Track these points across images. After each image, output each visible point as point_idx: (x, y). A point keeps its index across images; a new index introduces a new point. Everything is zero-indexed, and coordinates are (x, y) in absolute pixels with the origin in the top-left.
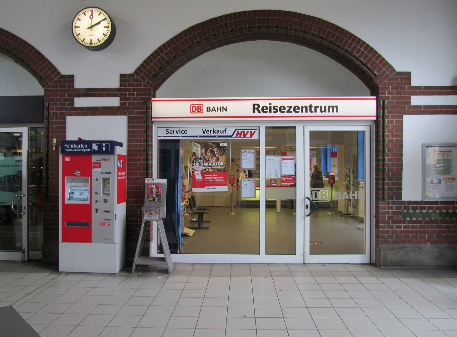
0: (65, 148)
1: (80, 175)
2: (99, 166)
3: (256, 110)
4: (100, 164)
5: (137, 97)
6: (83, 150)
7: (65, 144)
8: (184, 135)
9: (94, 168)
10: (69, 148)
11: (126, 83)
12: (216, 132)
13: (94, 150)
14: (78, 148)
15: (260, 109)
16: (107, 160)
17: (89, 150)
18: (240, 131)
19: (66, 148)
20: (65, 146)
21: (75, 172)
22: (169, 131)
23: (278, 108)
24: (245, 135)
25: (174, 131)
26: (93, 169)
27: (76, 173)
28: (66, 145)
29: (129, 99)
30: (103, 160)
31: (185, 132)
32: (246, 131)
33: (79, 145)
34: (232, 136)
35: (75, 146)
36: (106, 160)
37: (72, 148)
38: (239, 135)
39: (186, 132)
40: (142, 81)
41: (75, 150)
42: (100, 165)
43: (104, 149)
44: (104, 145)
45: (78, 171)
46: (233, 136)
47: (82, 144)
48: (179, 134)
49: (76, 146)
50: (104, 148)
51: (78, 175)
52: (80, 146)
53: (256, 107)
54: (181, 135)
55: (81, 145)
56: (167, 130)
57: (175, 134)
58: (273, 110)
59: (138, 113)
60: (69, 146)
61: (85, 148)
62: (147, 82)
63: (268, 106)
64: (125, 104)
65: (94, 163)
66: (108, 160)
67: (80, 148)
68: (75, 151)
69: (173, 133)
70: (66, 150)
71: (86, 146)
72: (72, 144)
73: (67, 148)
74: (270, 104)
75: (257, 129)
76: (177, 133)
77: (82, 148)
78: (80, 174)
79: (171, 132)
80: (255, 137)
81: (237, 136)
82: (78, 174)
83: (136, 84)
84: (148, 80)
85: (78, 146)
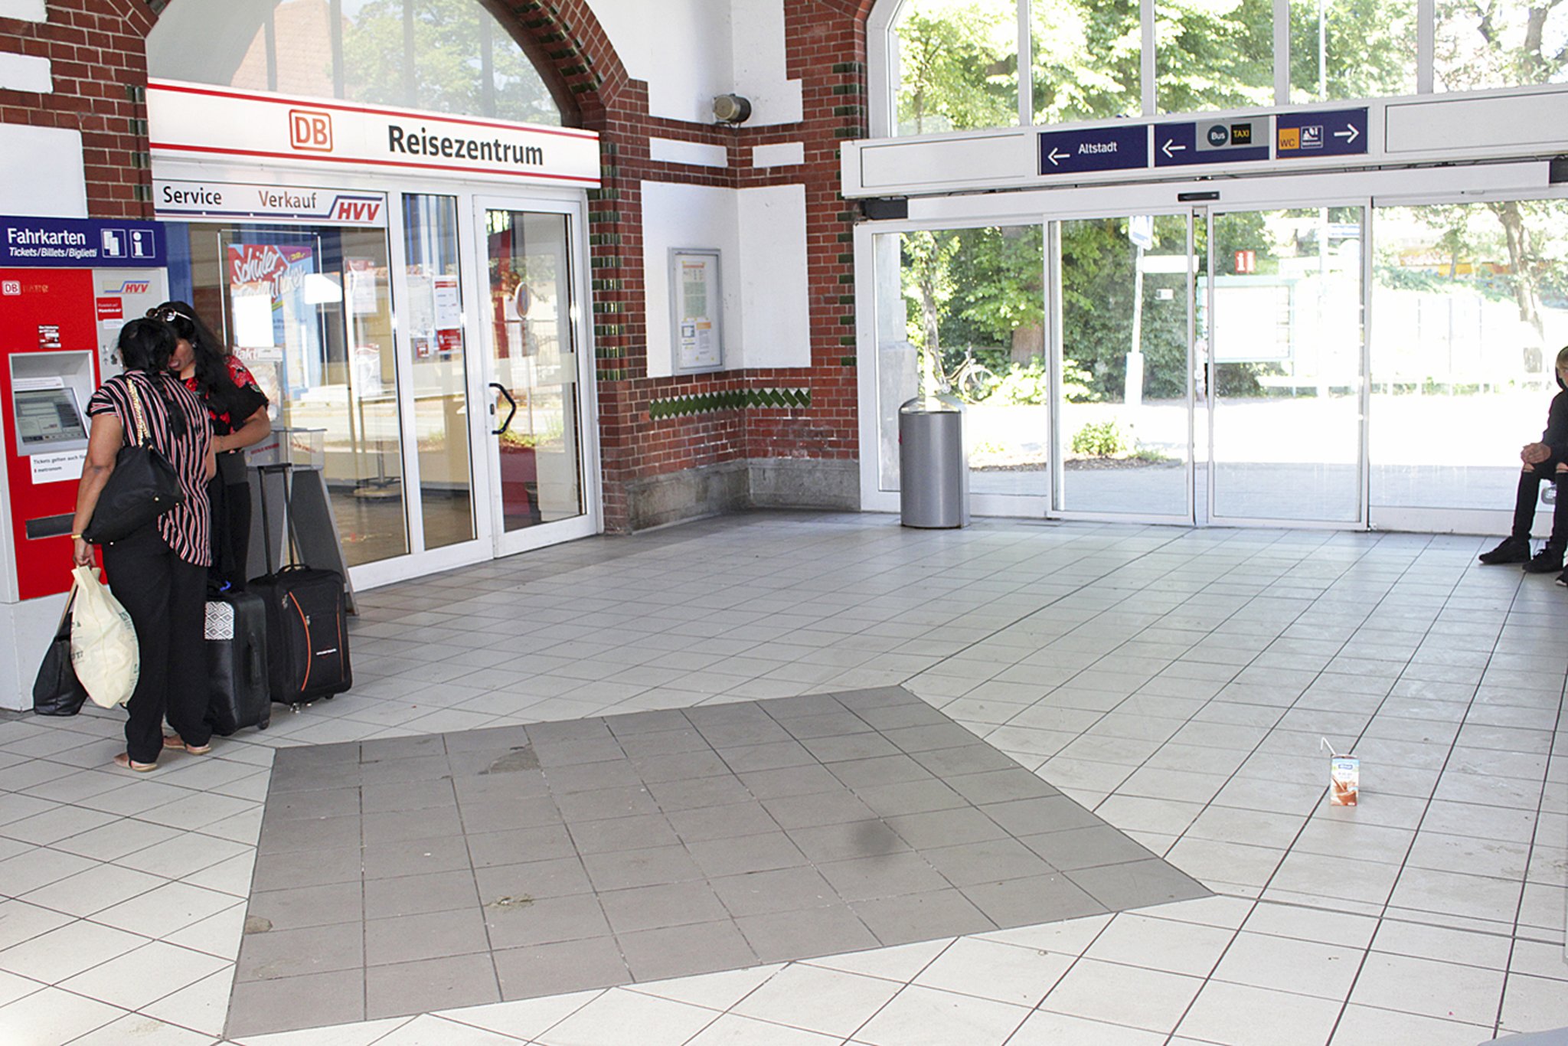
0: (11, 245)
1: (59, 345)
2: (118, 310)
3: (396, 144)
4: (118, 301)
5: (107, 67)
6: (73, 253)
7: (10, 230)
8: (214, 207)
9: (102, 317)
10: (27, 247)
11: (65, 10)
12: (292, 201)
13: (107, 252)
14: (56, 247)
15: (404, 141)
16: (140, 289)
17: (93, 253)
18: (346, 202)
19: (15, 244)
20: (11, 236)
21: (43, 336)
22: (171, 192)
23: (438, 143)
24: (357, 216)
25: (186, 194)
26: (98, 322)
27: (44, 338)
28: (13, 233)
29: (81, 71)
30: (128, 287)
31: (215, 199)
32: (360, 203)
33: (60, 235)
34: (328, 217)
35: (44, 238)
36: (136, 290)
37: (36, 247)
38: (344, 215)
39: (217, 198)
40: (118, 12)
41: (46, 253)
42: (120, 306)
43: (139, 252)
44: (137, 236)
45: (51, 332)
46: (332, 218)
47: (69, 233)
48: (199, 206)
49: (49, 237)
50: (138, 246)
51: (52, 345)
52: (63, 238)
53: (396, 134)
54: (206, 207)
55: (66, 234)
56: (168, 191)
57: (190, 205)
58: (429, 148)
59: (114, 125)
60: (24, 237)
61: (78, 247)
62: (134, 17)
63: (420, 135)
64: (70, 87)
65: (100, 300)
66: (144, 290)
67: (63, 246)
68: (46, 257)
69: (183, 200)
70: (16, 254)
71: (80, 238)
72: (34, 230)
73: (19, 246)
74: (424, 130)
75: (380, 199)
76: (195, 201)
77: (70, 246)
78: (60, 340)
79: (177, 196)
80: (378, 222)
81: (340, 217)
82: (52, 341)
83: (100, 19)
84: (134, 12)
85: (56, 239)
